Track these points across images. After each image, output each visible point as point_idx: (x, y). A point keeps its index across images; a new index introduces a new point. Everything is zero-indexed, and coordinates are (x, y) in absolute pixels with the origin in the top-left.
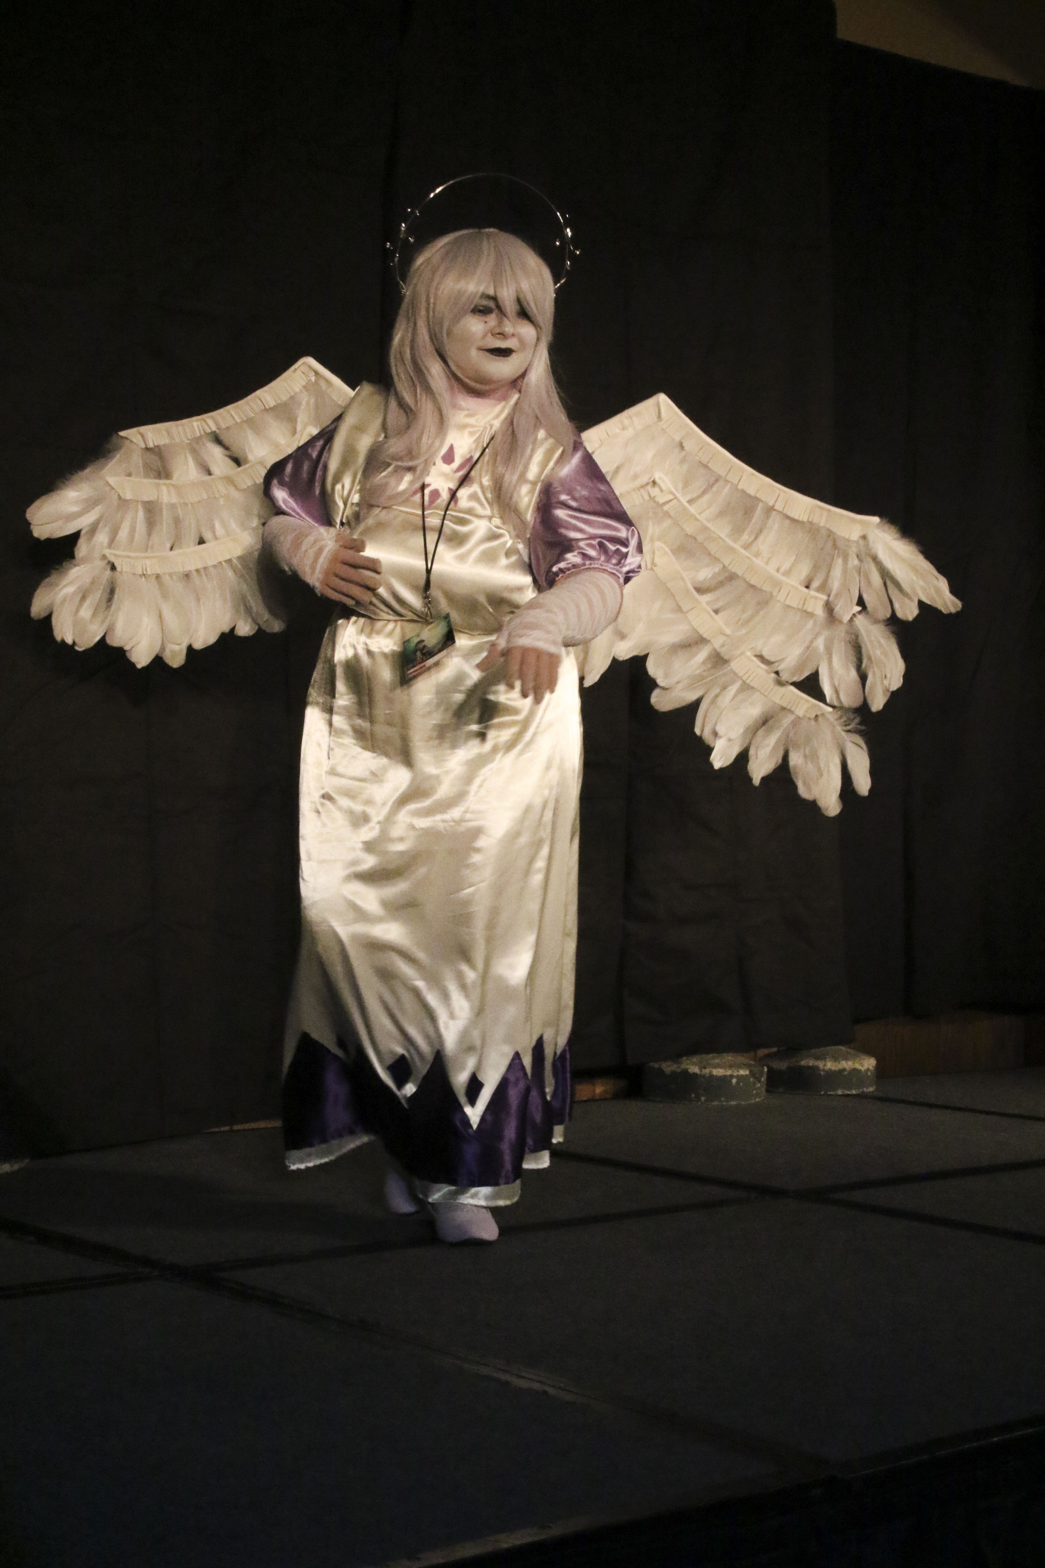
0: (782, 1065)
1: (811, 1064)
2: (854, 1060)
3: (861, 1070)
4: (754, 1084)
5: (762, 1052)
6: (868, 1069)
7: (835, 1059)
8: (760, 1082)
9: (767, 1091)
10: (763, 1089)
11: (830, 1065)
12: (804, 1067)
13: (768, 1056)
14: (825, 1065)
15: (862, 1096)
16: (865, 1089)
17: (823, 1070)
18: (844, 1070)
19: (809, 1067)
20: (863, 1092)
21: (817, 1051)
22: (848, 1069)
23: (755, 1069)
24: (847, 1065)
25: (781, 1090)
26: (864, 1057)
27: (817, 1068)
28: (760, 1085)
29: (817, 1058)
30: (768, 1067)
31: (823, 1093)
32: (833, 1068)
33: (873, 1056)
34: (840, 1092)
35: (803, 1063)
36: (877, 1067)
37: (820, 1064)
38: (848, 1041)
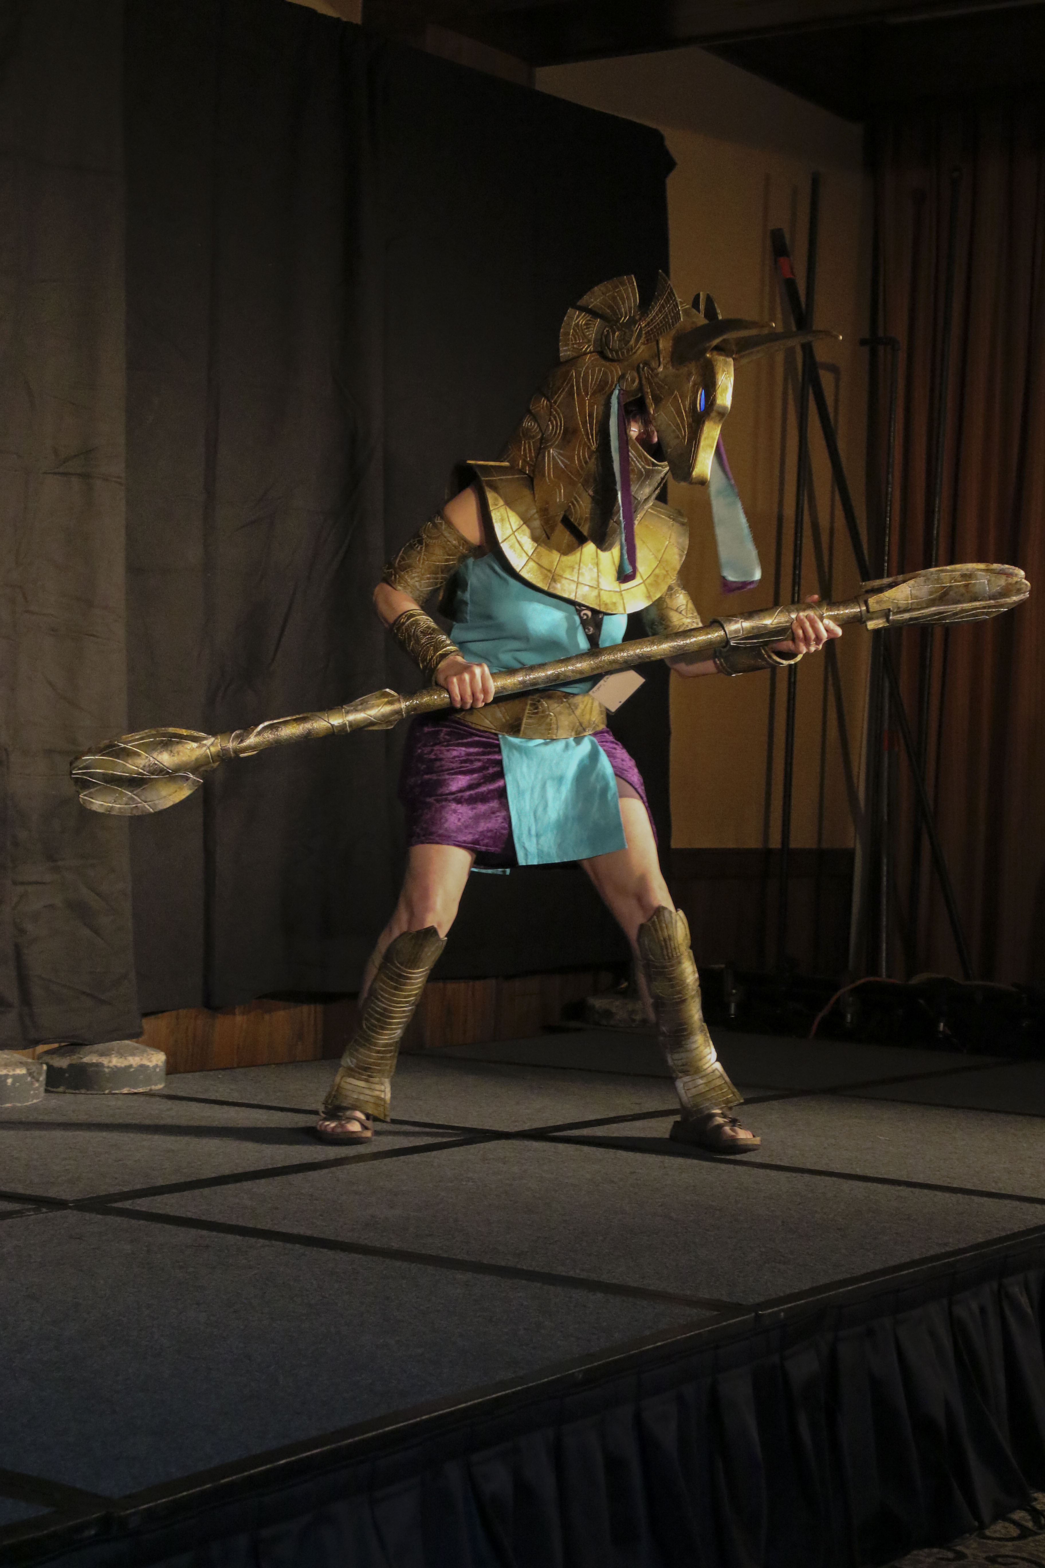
0: (62, 1063)
1: (94, 1061)
2: (143, 1056)
3: (148, 1066)
4: (32, 1083)
5: (41, 1049)
6: (157, 1066)
7: (121, 1055)
8: (38, 1081)
9: (46, 1091)
10: (42, 1089)
11: (116, 1061)
12: (87, 1064)
13: (47, 1053)
14: (110, 1062)
15: (150, 1094)
16: (153, 1087)
17: (108, 1067)
18: (131, 1066)
19: (92, 1065)
20: (151, 1090)
21: (100, 1047)
22: (135, 1065)
23: (34, 1069)
24: (134, 1061)
25: (61, 1089)
26: (152, 1052)
27: (102, 1065)
28: (39, 1085)
29: (102, 1054)
30: (47, 1064)
31: (107, 1092)
32: (119, 1065)
33: (162, 1050)
34: (125, 1091)
35: (86, 1060)
36: (167, 1062)
37: (105, 1061)
38: (135, 1035)
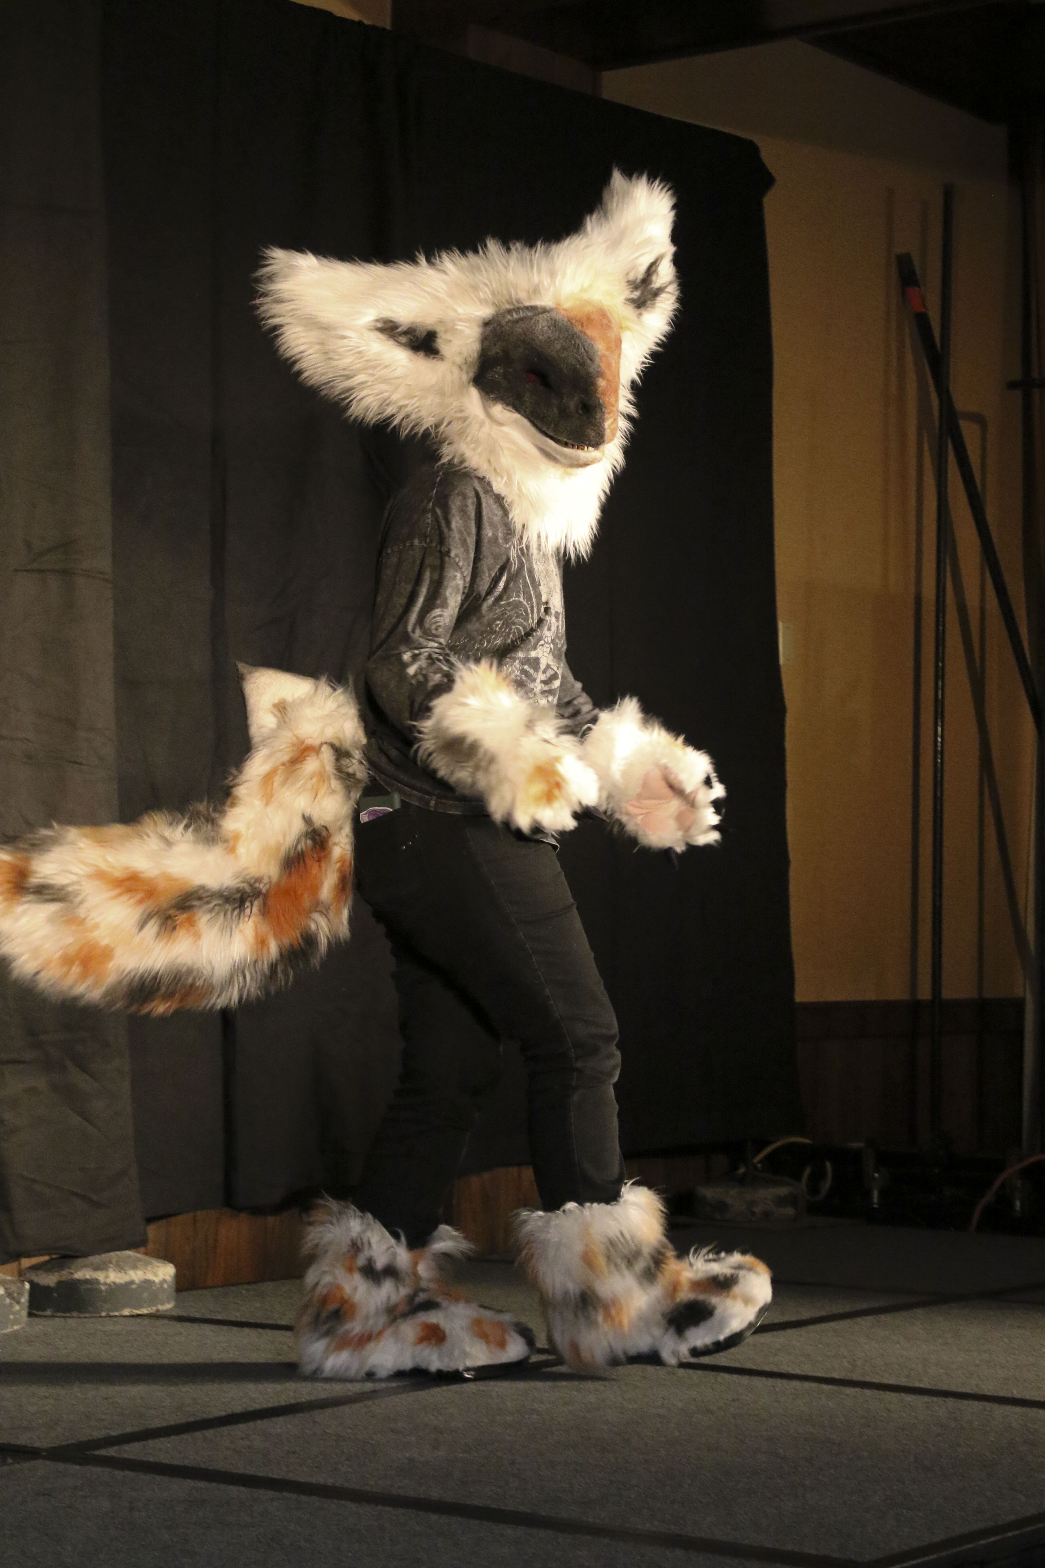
0: (49, 1280)
1: (88, 1277)
2: (146, 1269)
3: (154, 1282)
4: (11, 1305)
5: (26, 1262)
6: (165, 1281)
7: (120, 1268)
8: (18, 1302)
9: (30, 1315)
10: (24, 1313)
11: (113, 1277)
12: (79, 1281)
13: (34, 1268)
14: (107, 1277)
15: (155, 1316)
16: (160, 1307)
17: (105, 1284)
18: (132, 1282)
19: (87, 1281)
20: (158, 1311)
21: (95, 1259)
22: (137, 1281)
23: (14, 1288)
24: (136, 1276)
25: (48, 1312)
26: (158, 1264)
27: (97, 1281)
28: (20, 1309)
29: (97, 1268)
30: (31, 1283)
31: (103, 1314)
32: (118, 1281)
33: (171, 1261)
34: (126, 1312)
35: (79, 1275)
36: (178, 1277)
37: (100, 1276)
38: (137, 1243)
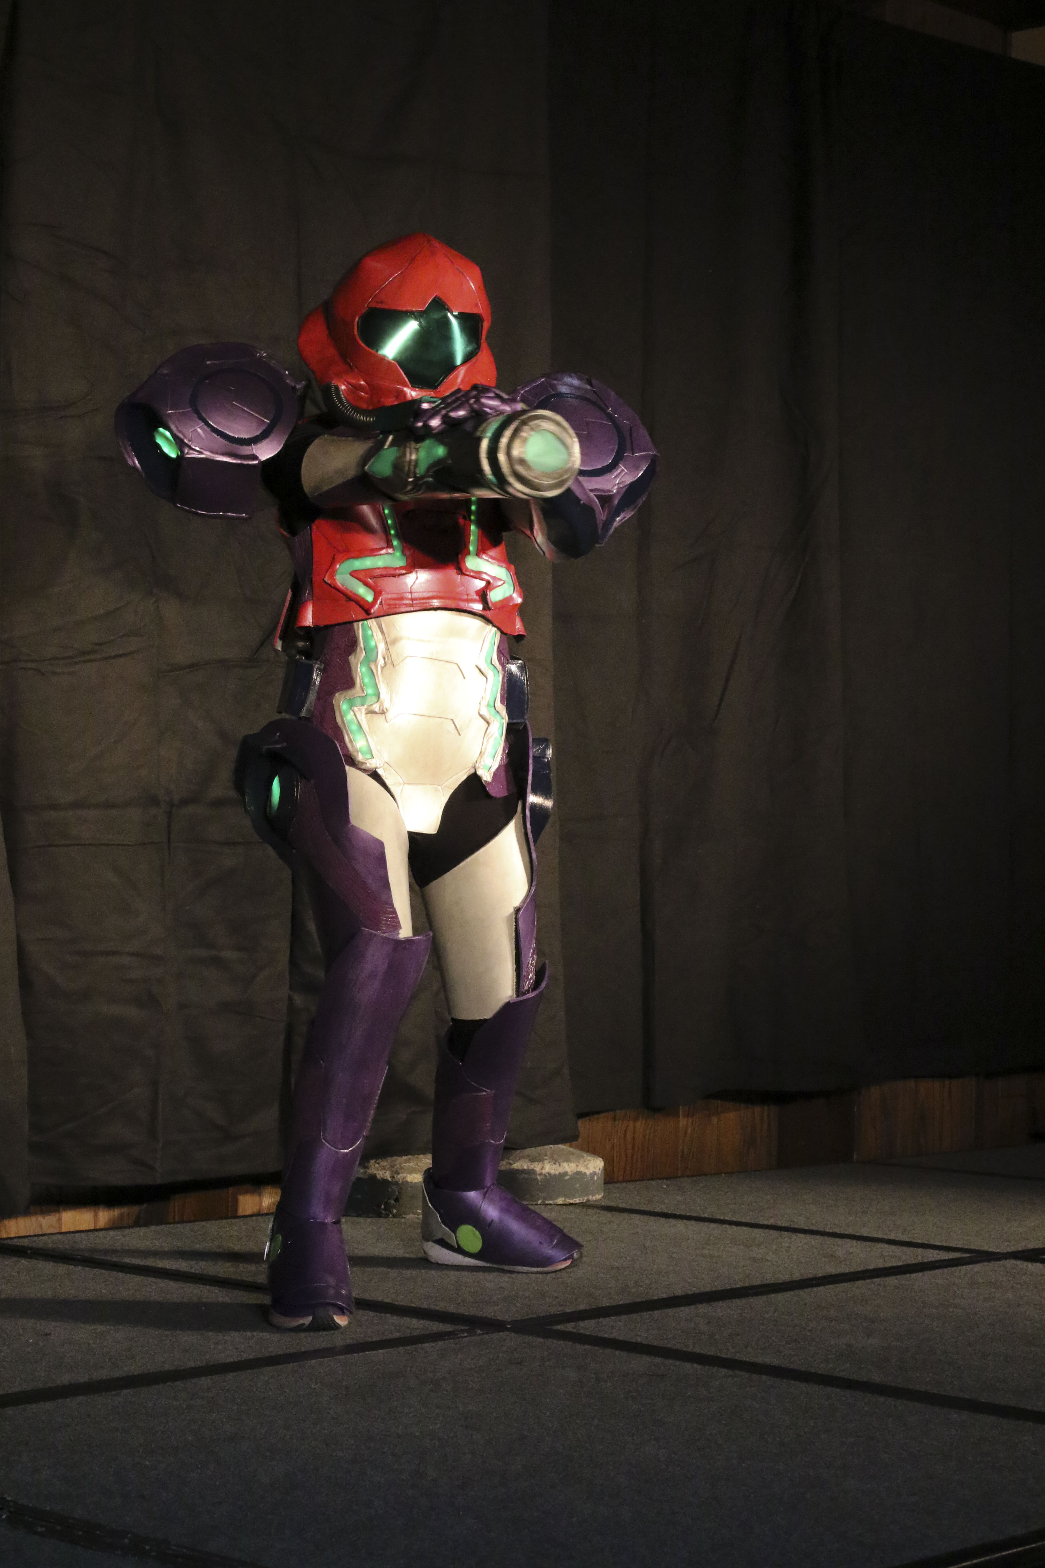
1: (525, 1167)
2: (579, 1162)
3: (585, 1174)
6: (595, 1173)
7: (555, 1161)
11: (548, 1168)
12: (517, 1170)
14: (543, 1168)
15: (588, 1206)
16: (590, 1197)
17: (541, 1174)
18: (566, 1173)
19: (523, 1171)
20: (588, 1200)
21: (532, 1151)
22: (570, 1173)
24: (569, 1168)
26: (589, 1158)
27: (533, 1172)
29: (533, 1160)
31: (539, 1202)
32: (552, 1172)
33: (599, 1156)
34: (560, 1201)
35: (517, 1166)
36: (605, 1169)
37: (537, 1167)
38: (570, 1138)
